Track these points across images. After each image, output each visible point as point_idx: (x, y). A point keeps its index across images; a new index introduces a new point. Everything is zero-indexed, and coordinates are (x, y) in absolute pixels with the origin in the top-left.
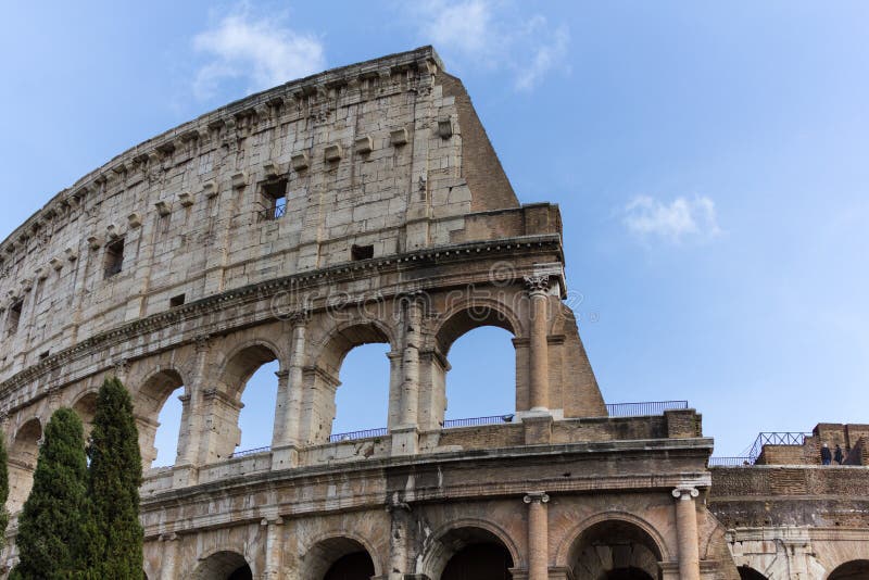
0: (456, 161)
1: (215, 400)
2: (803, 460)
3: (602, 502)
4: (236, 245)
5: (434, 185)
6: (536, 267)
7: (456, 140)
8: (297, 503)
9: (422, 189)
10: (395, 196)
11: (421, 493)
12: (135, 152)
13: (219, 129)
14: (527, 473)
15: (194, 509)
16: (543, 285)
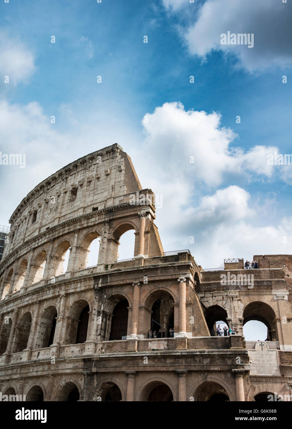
0: (123, 178)
1: (54, 259)
2: (238, 268)
3: (157, 284)
4: (63, 210)
5: (116, 187)
6: (142, 210)
7: (123, 172)
8: (70, 289)
9: (112, 188)
10: (105, 191)
11: (103, 284)
12: (40, 185)
13: (62, 175)
14: (133, 276)
15: (44, 293)
16: (144, 215)
